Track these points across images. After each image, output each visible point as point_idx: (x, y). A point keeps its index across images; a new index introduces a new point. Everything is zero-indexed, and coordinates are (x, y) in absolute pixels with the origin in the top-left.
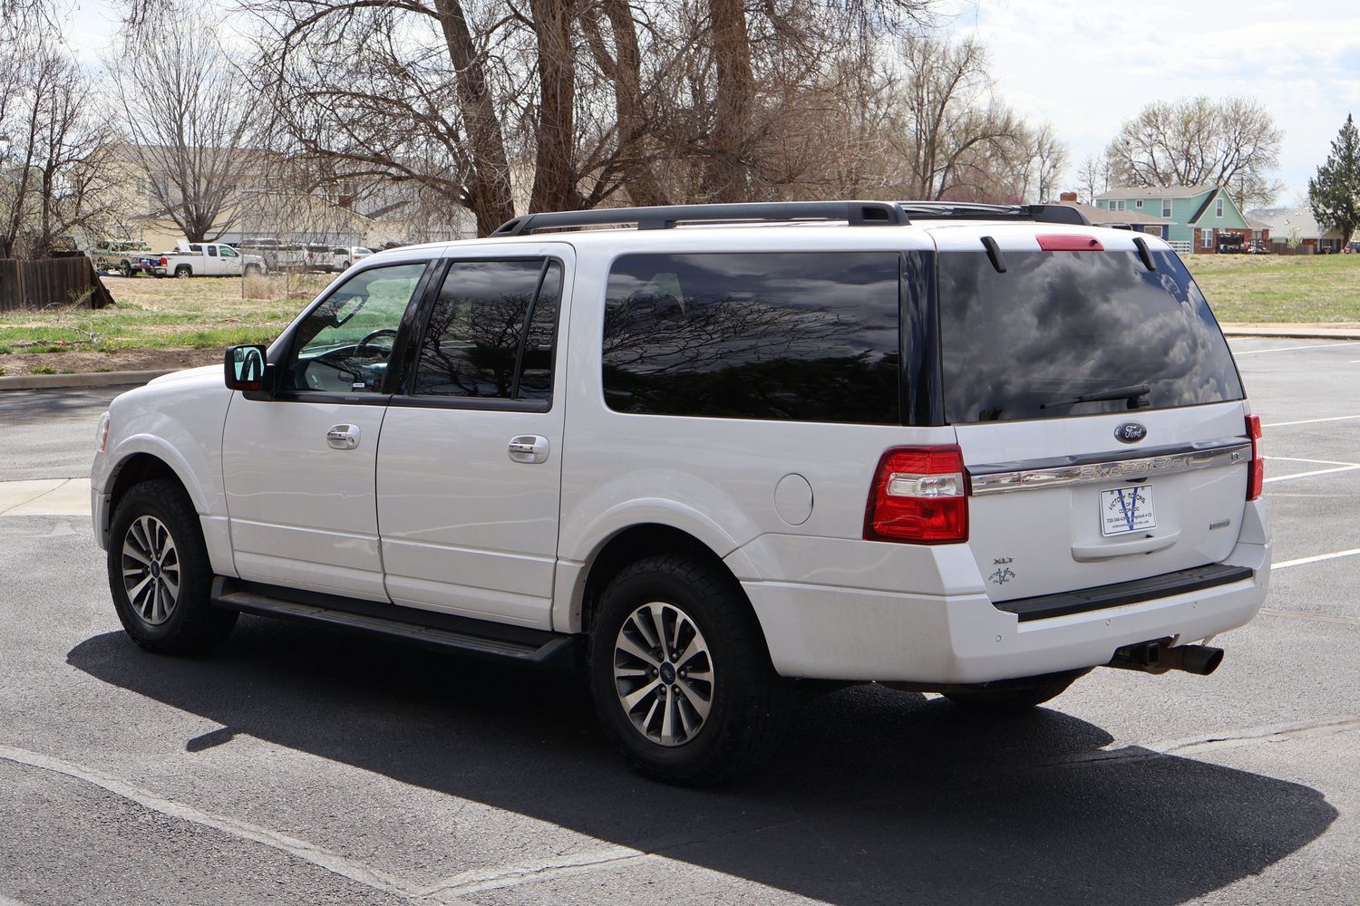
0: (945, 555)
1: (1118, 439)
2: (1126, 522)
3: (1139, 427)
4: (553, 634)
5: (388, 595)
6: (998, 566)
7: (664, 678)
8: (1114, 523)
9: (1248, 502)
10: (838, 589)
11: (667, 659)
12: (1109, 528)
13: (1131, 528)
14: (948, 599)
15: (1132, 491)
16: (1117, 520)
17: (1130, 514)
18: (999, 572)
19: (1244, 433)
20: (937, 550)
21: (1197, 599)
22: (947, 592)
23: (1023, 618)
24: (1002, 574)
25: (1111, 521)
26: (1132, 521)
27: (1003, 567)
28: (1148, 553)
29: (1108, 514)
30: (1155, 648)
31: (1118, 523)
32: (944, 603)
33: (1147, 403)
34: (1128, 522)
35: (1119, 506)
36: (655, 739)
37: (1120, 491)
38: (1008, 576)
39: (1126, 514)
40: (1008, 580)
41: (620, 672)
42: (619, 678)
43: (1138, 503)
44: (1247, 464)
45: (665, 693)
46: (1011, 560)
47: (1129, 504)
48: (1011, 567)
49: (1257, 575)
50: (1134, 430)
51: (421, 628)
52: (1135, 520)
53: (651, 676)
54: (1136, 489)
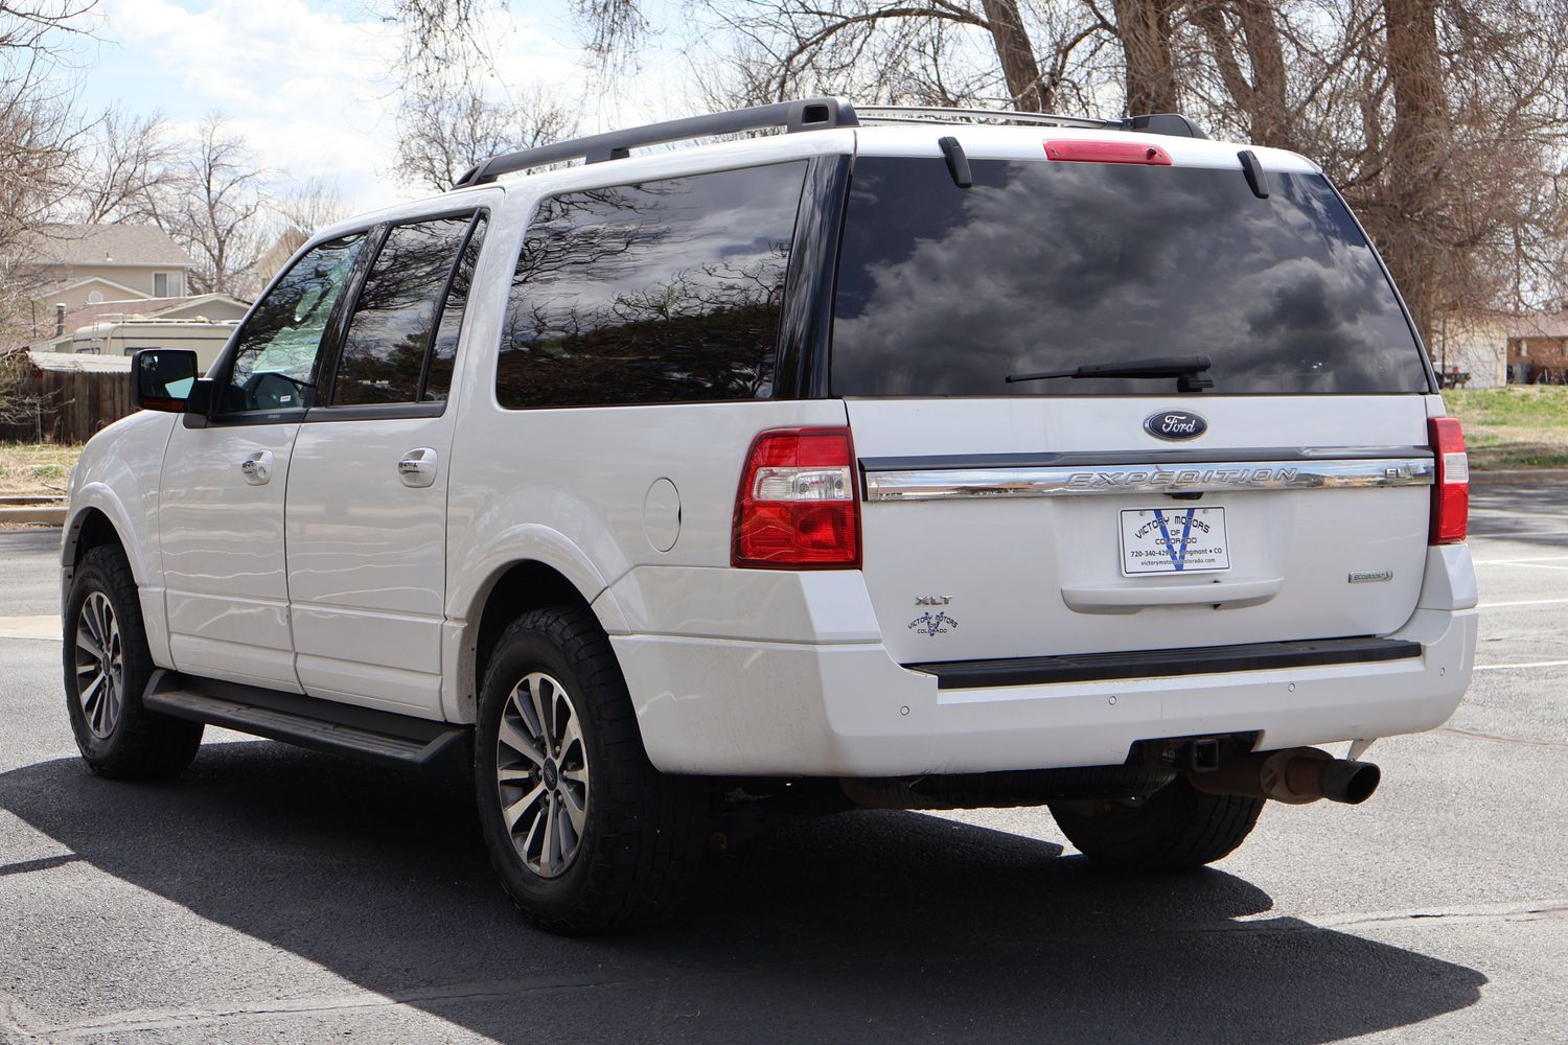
0: (820, 587)
1: (1150, 433)
2: (1168, 558)
3: (1190, 417)
4: (447, 725)
5: (299, 680)
6: (923, 609)
7: (548, 783)
8: (1144, 558)
9: (1433, 548)
10: (708, 641)
11: (550, 755)
12: (1134, 564)
13: (1179, 568)
14: (820, 649)
15: (1184, 513)
16: (1152, 553)
17: (1177, 547)
18: (927, 617)
19: (1427, 444)
20: (807, 578)
21: (1294, 680)
22: (818, 639)
23: (945, 683)
24: (933, 621)
25: (1139, 554)
26: (1182, 557)
27: (934, 611)
28: (1216, 606)
29: (1132, 543)
30: (1212, 746)
31: (1151, 558)
32: (815, 654)
33: (1209, 384)
34: (1174, 558)
35: (1158, 534)
36: (536, 869)
37: (1158, 512)
38: (943, 625)
39: (1170, 547)
40: (945, 631)
41: (504, 775)
42: (503, 782)
43: (1194, 532)
44: (1429, 487)
45: (548, 804)
46: (946, 601)
47: (1178, 532)
48: (949, 611)
49: (1429, 653)
50: (1180, 422)
51: (326, 726)
52: (1187, 557)
53: (535, 780)
54: (1191, 511)
